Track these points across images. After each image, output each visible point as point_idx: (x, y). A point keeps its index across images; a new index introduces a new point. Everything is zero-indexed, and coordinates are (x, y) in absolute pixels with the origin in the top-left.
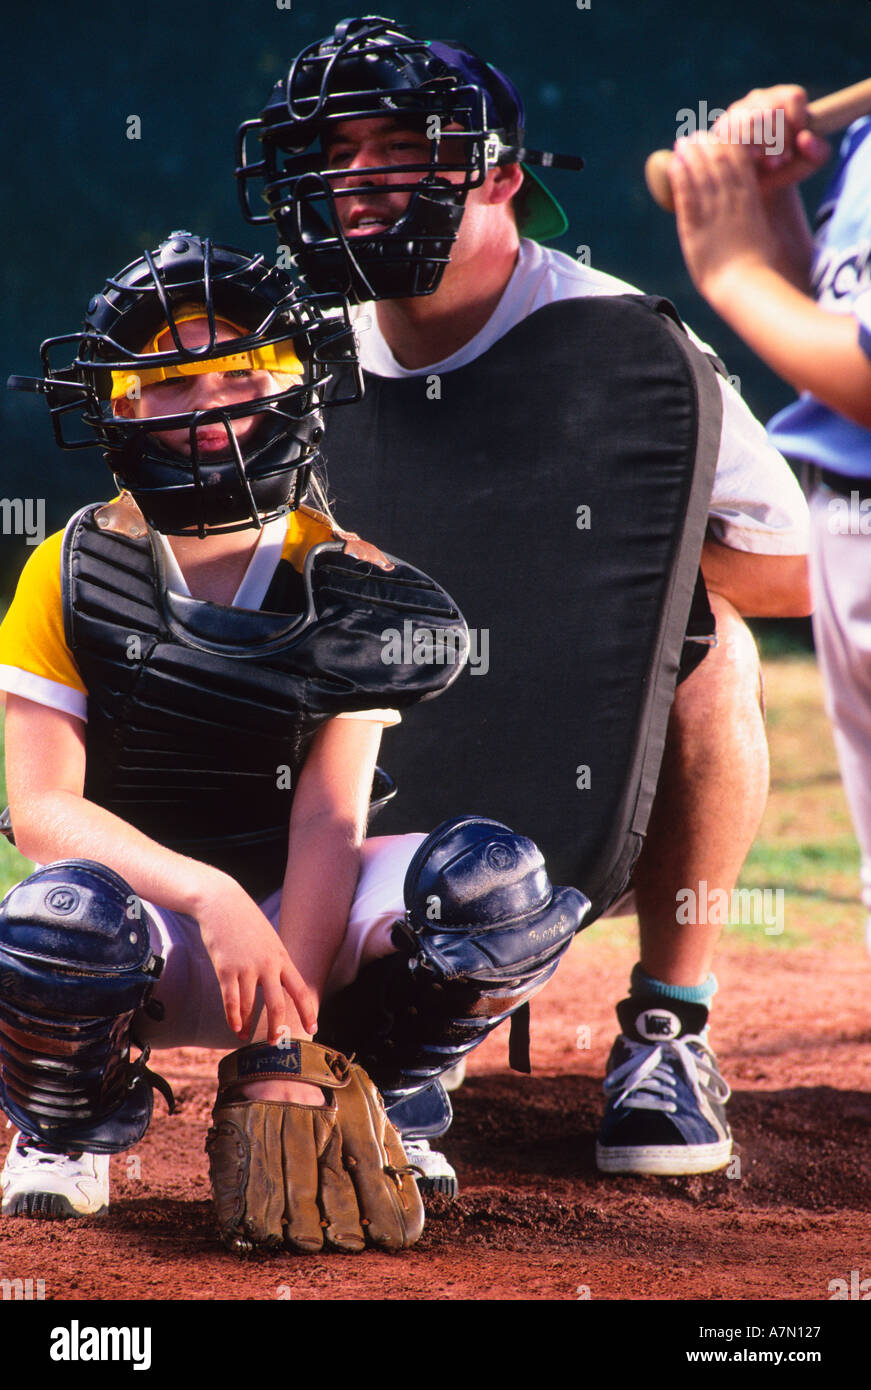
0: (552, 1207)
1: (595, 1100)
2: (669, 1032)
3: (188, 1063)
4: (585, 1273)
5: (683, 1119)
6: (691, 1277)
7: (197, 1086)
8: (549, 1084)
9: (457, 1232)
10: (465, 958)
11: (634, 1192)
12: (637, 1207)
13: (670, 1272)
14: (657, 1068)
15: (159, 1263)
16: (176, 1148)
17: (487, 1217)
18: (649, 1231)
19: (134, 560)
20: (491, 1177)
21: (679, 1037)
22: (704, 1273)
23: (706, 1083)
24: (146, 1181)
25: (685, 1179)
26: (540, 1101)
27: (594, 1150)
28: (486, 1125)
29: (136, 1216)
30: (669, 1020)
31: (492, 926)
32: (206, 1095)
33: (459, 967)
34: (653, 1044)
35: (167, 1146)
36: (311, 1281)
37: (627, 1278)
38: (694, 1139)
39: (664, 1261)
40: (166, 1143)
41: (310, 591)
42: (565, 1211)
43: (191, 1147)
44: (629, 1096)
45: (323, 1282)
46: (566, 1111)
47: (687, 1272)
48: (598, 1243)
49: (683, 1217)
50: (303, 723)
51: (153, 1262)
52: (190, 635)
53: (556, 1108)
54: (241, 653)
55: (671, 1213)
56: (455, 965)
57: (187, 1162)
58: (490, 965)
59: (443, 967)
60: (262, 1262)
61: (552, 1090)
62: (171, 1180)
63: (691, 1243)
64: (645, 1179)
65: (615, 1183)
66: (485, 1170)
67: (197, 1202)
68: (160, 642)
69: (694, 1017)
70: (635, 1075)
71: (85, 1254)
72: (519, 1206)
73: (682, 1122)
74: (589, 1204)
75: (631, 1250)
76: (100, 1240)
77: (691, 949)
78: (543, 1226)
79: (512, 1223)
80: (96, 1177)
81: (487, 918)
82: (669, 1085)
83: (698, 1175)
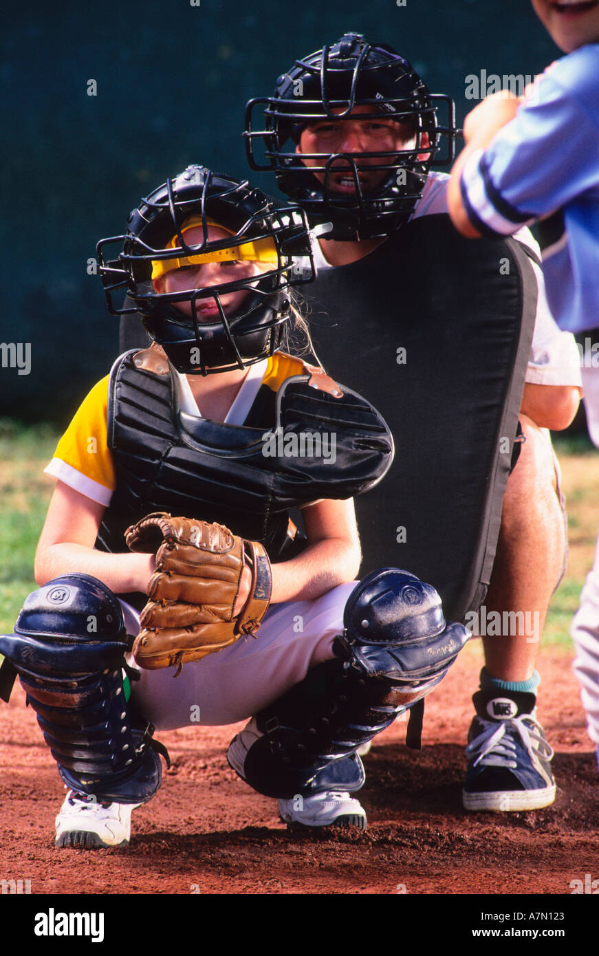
0: (433, 835)
1: (461, 760)
2: (510, 713)
3: (181, 740)
4: (456, 879)
5: (521, 772)
6: (530, 881)
7: (187, 756)
8: (430, 750)
9: (367, 853)
10: (382, 662)
11: (489, 823)
12: (491, 833)
13: (515, 877)
14: (503, 738)
15: (163, 878)
16: (173, 799)
17: (389, 843)
18: (500, 850)
19: (158, 390)
20: (391, 814)
21: (517, 716)
22: (538, 878)
23: (536, 748)
24: (154, 822)
25: (524, 814)
26: (423, 761)
27: (461, 795)
28: (387, 778)
29: (147, 846)
30: (509, 705)
31: (403, 642)
32: (194, 761)
33: (379, 668)
34: (499, 722)
35: (167, 797)
36: (268, 889)
37: (485, 882)
38: (530, 786)
39: (510, 870)
40: (167, 795)
41: (279, 412)
42: (441, 837)
43: (184, 798)
44: (484, 758)
45: (276, 889)
46: (441, 768)
47: (526, 878)
48: (464, 859)
49: (523, 839)
50: (271, 502)
51: (159, 877)
52: (195, 442)
53: (434, 766)
54: (229, 455)
55: (515, 837)
56: (376, 667)
57: (182, 808)
58: (399, 668)
59: (367, 668)
60: (233, 876)
61: (431, 754)
62: (171, 821)
63: (530, 856)
64: (497, 814)
65: (476, 817)
66: (386, 810)
67: (189, 836)
68: (174, 445)
69: (526, 702)
70: (489, 743)
71: (112, 873)
72: (409, 834)
73: (521, 775)
74: (458, 832)
75: (488, 863)
76: (123, 863)
77: (519, 655)
78: (427, 847)
79: (405, 846)
80: (120, 820)
81: (399, 637)
82: (511, 749)
83: (533, 811)
